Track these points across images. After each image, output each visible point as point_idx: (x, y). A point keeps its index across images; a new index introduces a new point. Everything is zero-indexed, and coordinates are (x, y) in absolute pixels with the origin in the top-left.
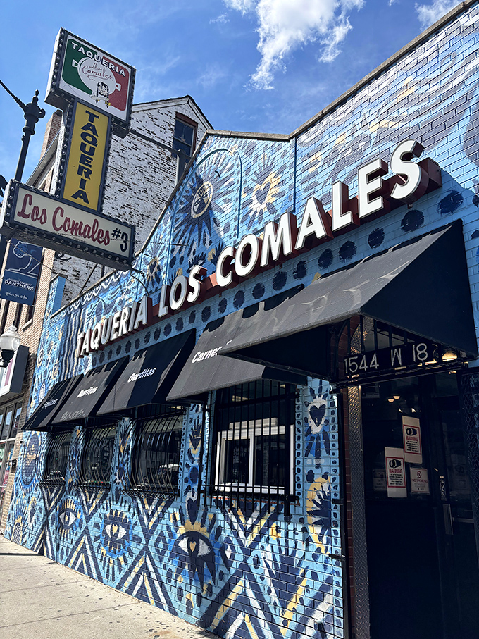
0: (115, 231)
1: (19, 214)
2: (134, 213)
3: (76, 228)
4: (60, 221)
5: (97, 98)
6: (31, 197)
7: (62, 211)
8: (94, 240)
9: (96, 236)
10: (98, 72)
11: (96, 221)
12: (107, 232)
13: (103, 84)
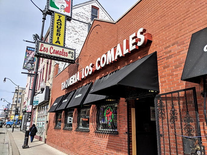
0: (69, 52)
1: (40, 50)
2: (80, 41)
3: (57, 52)
4: (52, 51)
5: (61, 10)
6: (43, 45)
7: (53, 48)
8: (63, 55)
9: (63, 54)
10: (61, 2)
11: (63, 49)
12: (67, 53)
13: (62, 5)
